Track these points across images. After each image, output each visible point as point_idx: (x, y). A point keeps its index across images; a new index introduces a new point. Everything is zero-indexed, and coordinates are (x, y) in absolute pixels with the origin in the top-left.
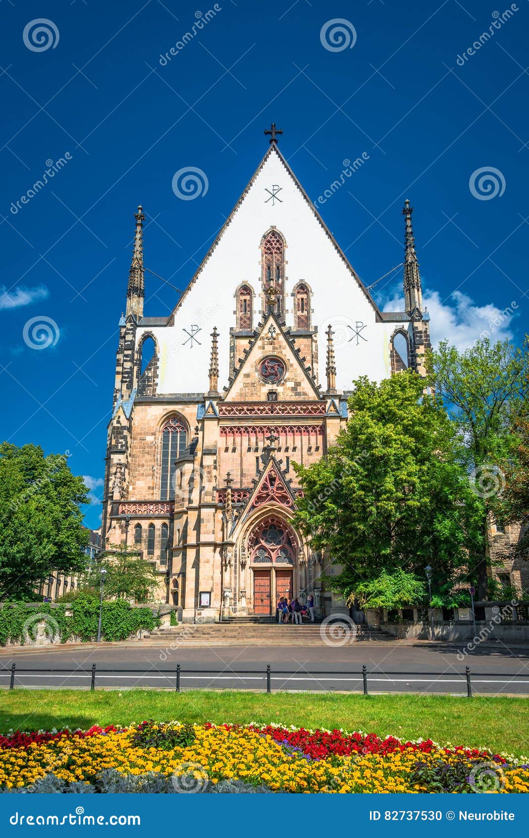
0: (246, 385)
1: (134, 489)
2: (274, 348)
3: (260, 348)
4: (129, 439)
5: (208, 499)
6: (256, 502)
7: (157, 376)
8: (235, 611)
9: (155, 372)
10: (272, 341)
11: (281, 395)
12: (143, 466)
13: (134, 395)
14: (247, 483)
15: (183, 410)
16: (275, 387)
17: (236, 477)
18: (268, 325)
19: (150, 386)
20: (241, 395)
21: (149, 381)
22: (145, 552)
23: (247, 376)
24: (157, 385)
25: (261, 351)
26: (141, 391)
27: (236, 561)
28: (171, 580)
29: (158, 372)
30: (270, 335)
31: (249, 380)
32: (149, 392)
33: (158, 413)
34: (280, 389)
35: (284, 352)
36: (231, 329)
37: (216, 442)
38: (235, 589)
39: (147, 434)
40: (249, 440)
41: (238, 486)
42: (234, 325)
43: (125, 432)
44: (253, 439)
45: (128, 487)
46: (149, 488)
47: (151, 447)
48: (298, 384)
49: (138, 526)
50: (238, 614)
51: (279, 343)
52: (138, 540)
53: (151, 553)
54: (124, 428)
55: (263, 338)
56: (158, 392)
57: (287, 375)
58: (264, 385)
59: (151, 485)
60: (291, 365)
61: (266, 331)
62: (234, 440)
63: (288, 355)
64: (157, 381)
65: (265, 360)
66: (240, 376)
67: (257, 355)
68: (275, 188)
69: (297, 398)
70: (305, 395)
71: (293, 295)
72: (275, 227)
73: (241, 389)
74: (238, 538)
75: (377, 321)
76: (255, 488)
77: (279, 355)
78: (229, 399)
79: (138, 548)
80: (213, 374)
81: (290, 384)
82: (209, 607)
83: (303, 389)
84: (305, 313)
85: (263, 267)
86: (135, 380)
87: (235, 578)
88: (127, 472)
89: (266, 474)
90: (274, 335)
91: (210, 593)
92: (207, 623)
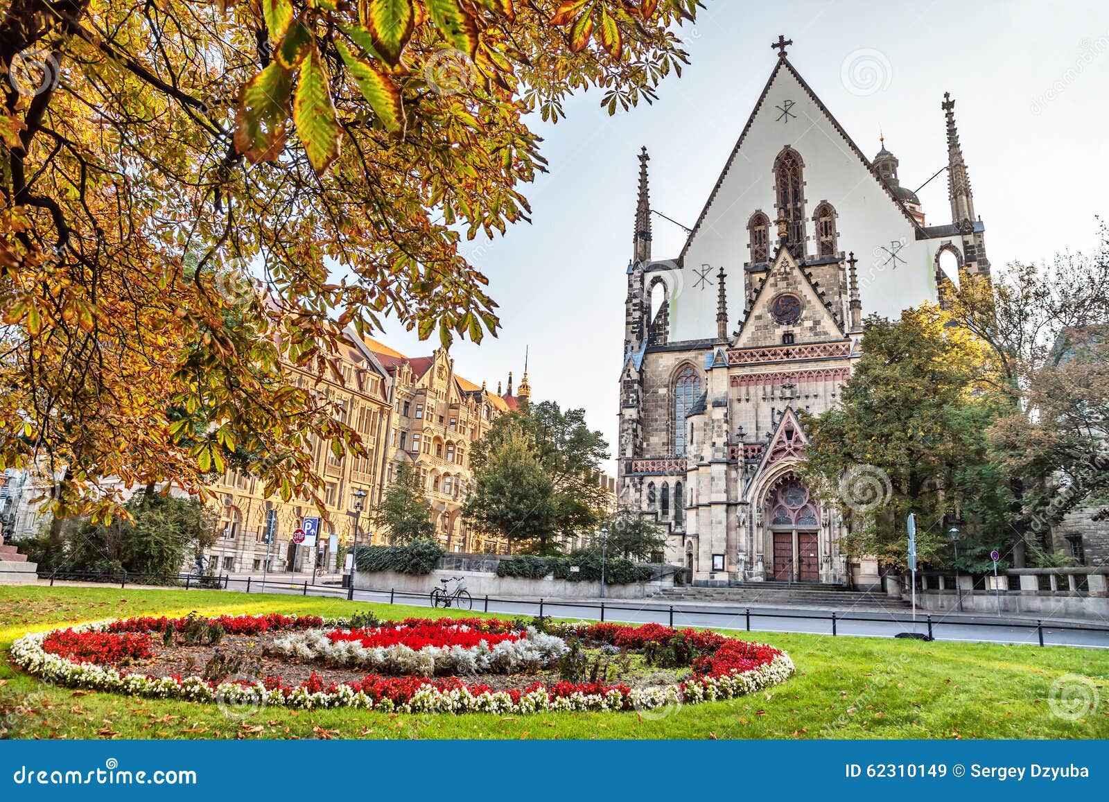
0: (758, 328)
1: (648, 445)
2: (788, 284)
3: (772, 285)
4: (640, 393)
5: (719, 456)
6: (772, 458)
7: (668, 324)
8: (751, 575)
9: (666, 319)
10: (786, 276)
11: (799, 336)
12: (656, 420)
13: (644, 346)
14: (763, 438)
15: (696, 358)
16: (791, 328)
17: (750, 431)
18: (781, 259)
19: (661, 334)
20: (753, 339)
21: (659, 330)
22: (660, 511)
23: (759, 318)
24: (667, 333)
25: (773, 289)
26: (650, 341)
27: (751, 523)
28: (686, 541)
29: (669, 319)
30: (782, 270)
31: (761, 323)
32: (660, 342)
33: (669, 364)
34: (796, 330)
35: (800, 287)
36: (746, 264)
37: (727, 393)
38: (751, 552)
39: (659, 387)
40: (764, 389)
41: (753, 440)
42: (749, 260)
43: (636, 386)
44: (769, 388)
45: (642, 444)
46: (664, 444)
47: (664, 400)
48: (817, 323)
49: (651, 484)
50: (754, 579)
51: (794, 277)
52: (652, 501)
53: (665, 513)
54: (633, 381)
55: (774, 275)
56: (669, 340)
57: (804, 313)
58: (778, 327)
59: (665, 441)
60: (809, 302)
61: (778, 266)
62: (747, 390)
63: (805, 290)
64: (668, 328)
65: (778, 298)
66: (752, 320)
67: (769, 293)
68: (788, 103)
69: (817, 339)
70: (826, 333)
71: (814, 219)
72: (789, 146)
73: (753, 333)
74: (753, 498)
75: (917, 239)
76: (770, 443)
77: (794, 291)
78: (740, 345)
79: (653, 507)
80: (722, 317)
81: (808, 324)
82: (723, 570)
83: (824, 327)
84: (830, 238)
85: (778, 193)
86: (646, 329)
87: (752, 541)
88: (639, 427)
89: (781, 428)
90: (788, 269)
91: (723, 556)
92: (720, 587)
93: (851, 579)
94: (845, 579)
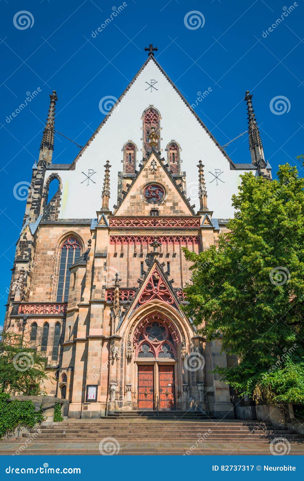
0: (132, 204)
1: (34, 294)
2: (155, 177)
3: (144, 176)
4: (32, 252)
5: (98, 296)
6: (142, 300)
7: (60, 206)
8: (121, 405)
9: (58, 203)
10: (154, 172)
11: (162, 212)
12: (43, 275)
13: (39, 219)
14: (133, 283)
15: (79, 231)
16: (156, 206)
17: (123, 276)
18: (151, 160)
19: (54, 213)
20: (128, 212)
21: (52, 209)
22: (39, 349)
23: (133, 197)
24: (59, 212)
25: (145, 179)
26: (45, 217)
27: (122, 355)
28: (60, 374)
29: (61, 203)
30: (152, 167)
31: (135, 201)
32: (52, 218)
33: (58, 234)
34: (161, 208)
35: (164, 180)
36: (119, 173)
37: (107, 247)
38: (121, 382)
39: (48, 249)
40: (135, 247)
41: (125, 286)
42: (121, 170)
43: (30, 246)
44: (138, 247)
45: (29, 292)
46: (47, 293)
47: (51, 260)
48: (175, 204)
49: (35, 324)
50: (123, 409)
51: (159, 173)
52: (33, 338)
53: (44, 349)
54: (29, 242)
55: (146, 170)
56: (59, 217)
57: (167, 197)
58: (147, 205)
59: (49, 291)
60: (170, 190)
61: (149, 164)
62: (122, 247)
63: (167, 181)
64: (59, 209)
65: (148, 186)
66: (128, 198)
67: (141, 181)
68: (153, 81)
69: (175, 215)
70: (182, 212)
71: (166, 150)
72: (153, 106)
73: (128, 207)
74: (124, 333)
75: (231, 169)
76: (140, 287)
77: (160, 182)
78: (118, 214)
79: (33, 344)
80: (106, 194)
81: (169, 204)
82: (95, 401)
83: (180, 208)
84: (176, 163)
85: (143, 131)
86: (42, 208)
87: (122, 371)
88: (29, 278)
89: (150, 276)
90: (156, 167)
91: (96, 386)
92: (93, 417)
93: (208, 407)
94: (203, 406)
